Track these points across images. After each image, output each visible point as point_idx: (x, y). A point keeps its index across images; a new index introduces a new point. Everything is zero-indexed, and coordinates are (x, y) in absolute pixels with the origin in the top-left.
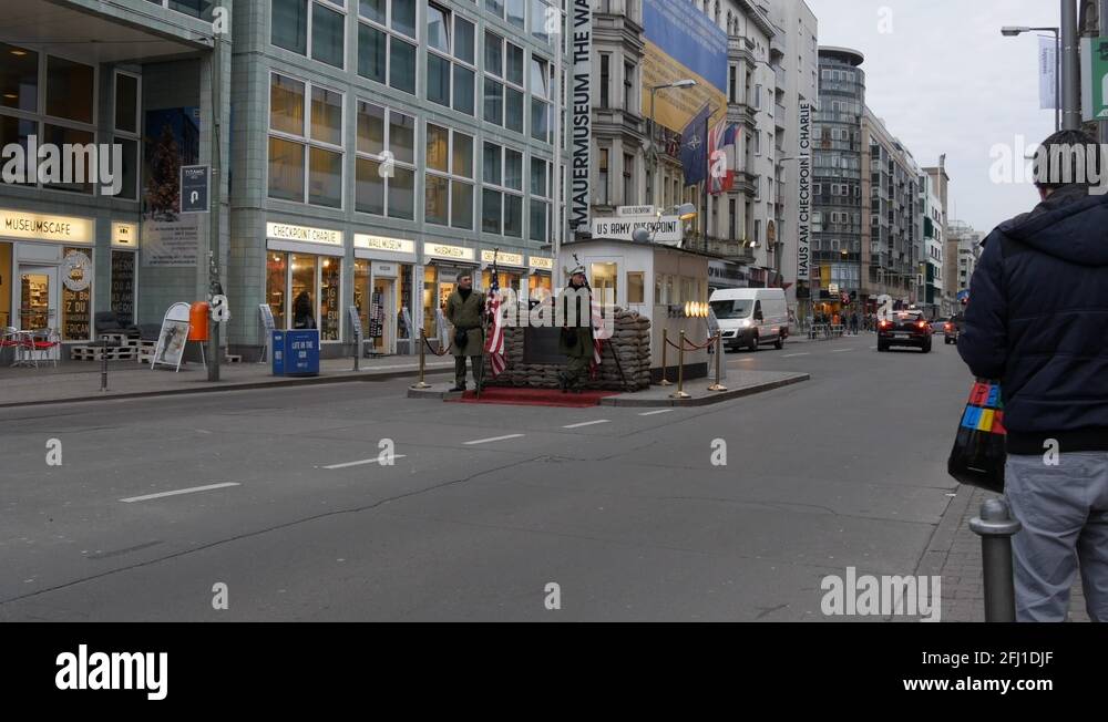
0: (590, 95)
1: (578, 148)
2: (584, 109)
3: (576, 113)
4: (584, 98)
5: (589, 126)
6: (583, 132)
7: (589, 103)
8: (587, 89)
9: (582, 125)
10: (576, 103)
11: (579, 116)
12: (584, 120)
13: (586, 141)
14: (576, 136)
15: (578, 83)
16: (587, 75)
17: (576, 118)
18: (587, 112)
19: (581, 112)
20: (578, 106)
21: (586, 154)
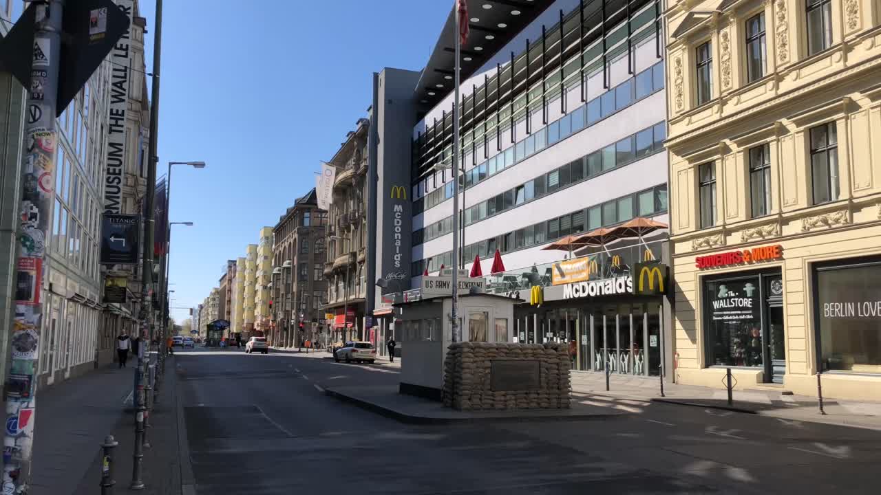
0: (123, 161)
1: (110, 202)
2: (117, 171)
3: (108, 173)
4: (118, 163)
5: (121, 186)
6: (116, 190)
7: (122, 167)
8: (121, 156)
9: (115, 184)
10: (109, 165)
11: (112, 177)
12: (117, 181)
13: (118, 197)
14: (107, 192)
15: (113, 150)
16: (121, 145)
17: (109, 178)
18: (120, 174)
19: (114, 173)
20: (112, 168)
21: (118, 208)
